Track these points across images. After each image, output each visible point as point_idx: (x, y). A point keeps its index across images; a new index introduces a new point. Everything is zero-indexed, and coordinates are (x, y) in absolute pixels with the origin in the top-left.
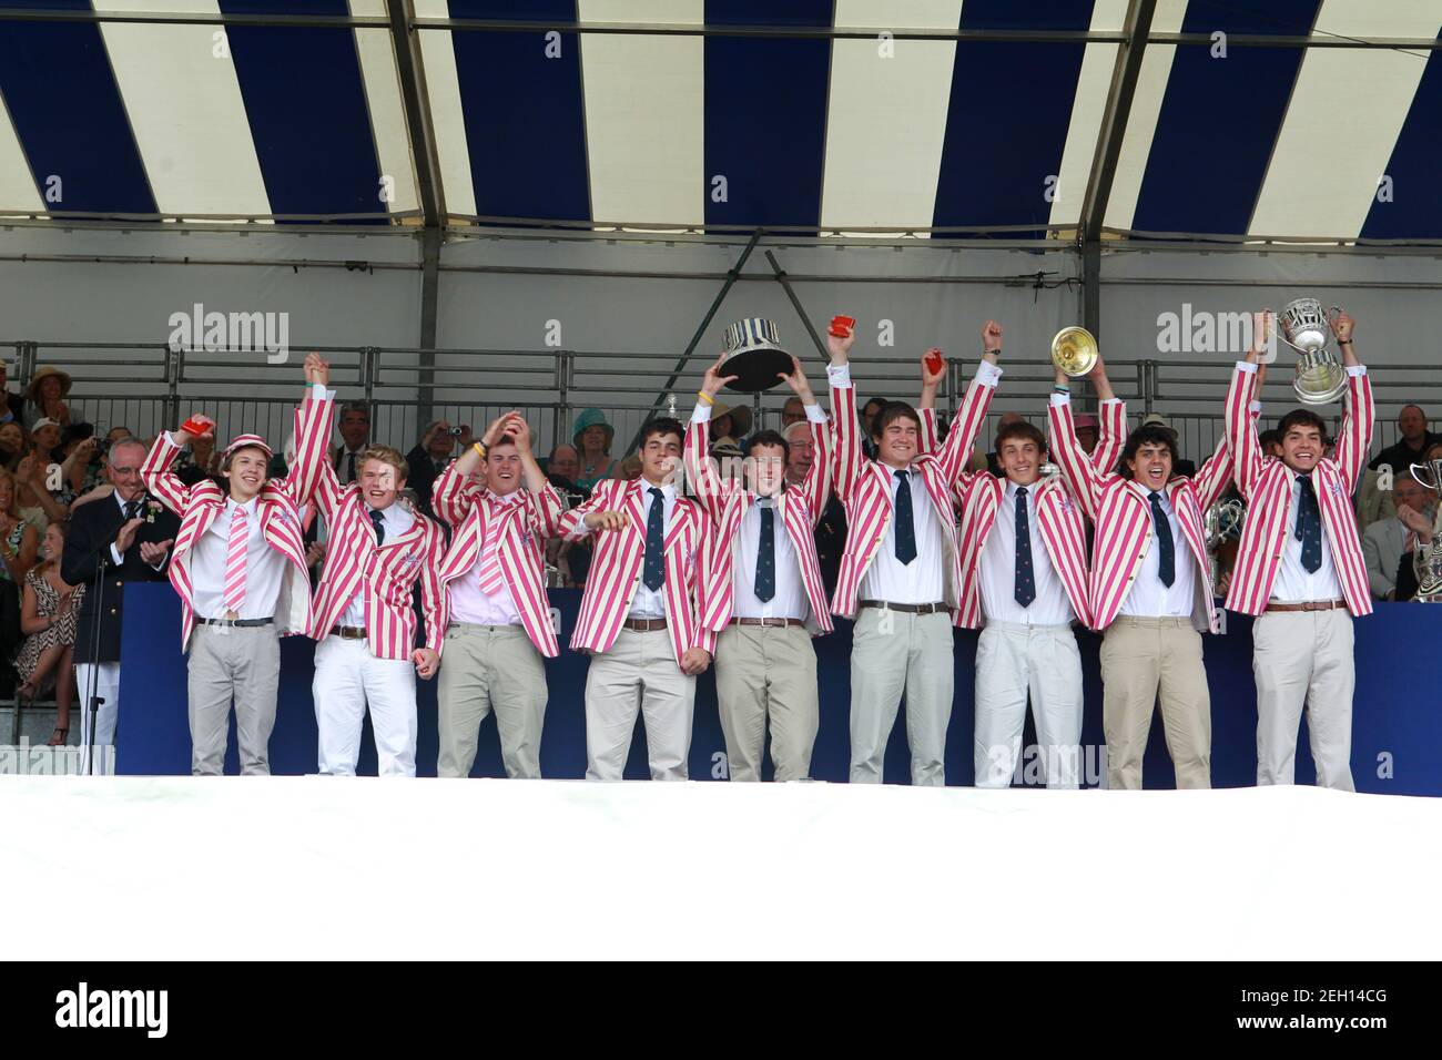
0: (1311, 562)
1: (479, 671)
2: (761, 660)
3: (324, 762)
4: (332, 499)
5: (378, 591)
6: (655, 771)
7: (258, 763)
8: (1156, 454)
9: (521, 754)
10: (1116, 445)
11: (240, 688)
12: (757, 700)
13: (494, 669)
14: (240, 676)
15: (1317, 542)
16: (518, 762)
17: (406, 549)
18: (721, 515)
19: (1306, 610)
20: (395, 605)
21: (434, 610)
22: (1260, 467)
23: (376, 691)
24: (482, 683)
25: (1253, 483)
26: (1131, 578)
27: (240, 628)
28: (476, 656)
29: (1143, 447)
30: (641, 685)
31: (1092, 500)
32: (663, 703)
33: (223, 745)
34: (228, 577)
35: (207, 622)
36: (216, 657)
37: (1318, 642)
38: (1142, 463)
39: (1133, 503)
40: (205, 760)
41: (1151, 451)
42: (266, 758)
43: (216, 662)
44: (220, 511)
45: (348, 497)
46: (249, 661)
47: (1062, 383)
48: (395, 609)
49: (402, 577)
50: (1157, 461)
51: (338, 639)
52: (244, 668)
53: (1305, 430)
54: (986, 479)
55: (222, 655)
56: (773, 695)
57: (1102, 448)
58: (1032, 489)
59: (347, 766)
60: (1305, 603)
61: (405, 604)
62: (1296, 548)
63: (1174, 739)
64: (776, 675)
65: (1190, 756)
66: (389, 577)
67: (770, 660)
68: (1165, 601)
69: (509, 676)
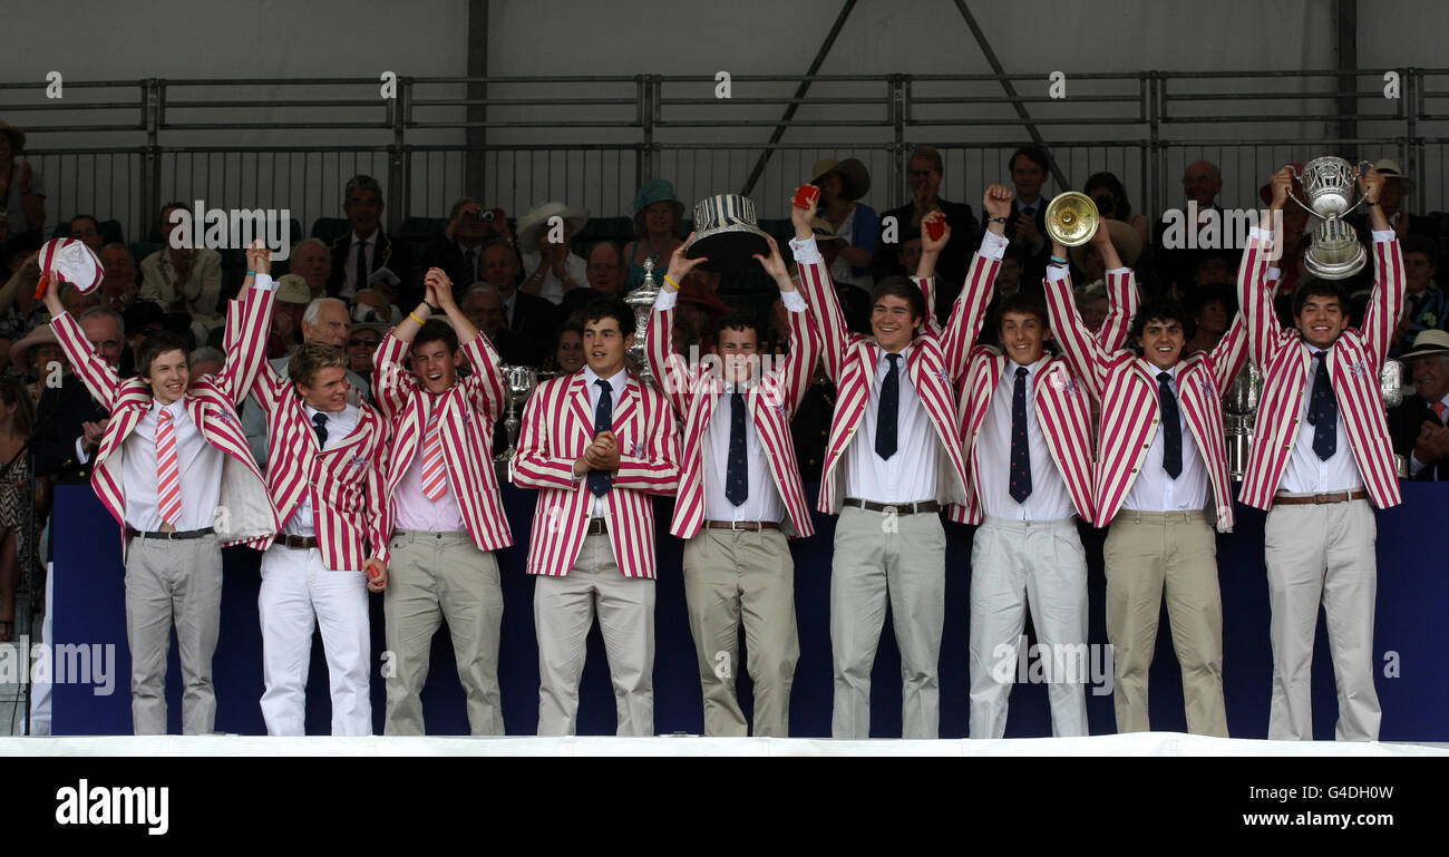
0: (1324, 448)
1: (429, 582)
2: (732, 567)
3: (270, 681)
4: (269, 396)
5: (326, 498)
6: (618, 687)
7: (200, 684)
8: (1164, 331)
9: (475, 671)
10: (1125, 319)
11: (180, 605)
12: (728, 610)
13: (442, 579)
14: (180, 592)
15: (1332, 426)
16: (473, 679)
17: (352, 452)
18: (688, 407)
19: (1319, 503)
20: (346, 511)
21: (379, 515)
22: (1276, 344)
23: (324, 605)
24: (431, 595)
25: (1268, 362)
26: (1135, 471)
27: (177, 541)
28: (424, 566)
29: (1150, 324)
30: (594, 594)
31: (1095, 383)
32: (620, 612)
33: (163, 666)
34: (161, 489)
35: (143, 535)
36: (153, 573)
37: (1332, 538)
38: (1150, 340)
39: (1139, 386)
40: (144, 682)
41: (1159, 329)
42: (210, 678)
43: (154, 579)
44: (143, 413)
45: (285, 393)
46: (187, 576)
47: (1058, 256)
48: (346, 516)
49: (350, 482)
50: (1165, 339)
51: (283, 548)
52: (183, 584)
53: (1321, 302)
54: (983, 358)
55: (159, 571)
56: (746, 605)
57: (1111, 323)
58: (1033, 369)
59: (294, 685)
60: (1317, 496)
61: (356, 509)
62: (1307, 433)
63: (1181, 645)
64: (749, 583)
65: (1196, 664)
66: (336, 483)
67: (743, 567)
68: (1170, 494)
69: (458, 586)
